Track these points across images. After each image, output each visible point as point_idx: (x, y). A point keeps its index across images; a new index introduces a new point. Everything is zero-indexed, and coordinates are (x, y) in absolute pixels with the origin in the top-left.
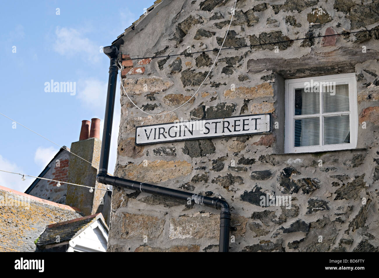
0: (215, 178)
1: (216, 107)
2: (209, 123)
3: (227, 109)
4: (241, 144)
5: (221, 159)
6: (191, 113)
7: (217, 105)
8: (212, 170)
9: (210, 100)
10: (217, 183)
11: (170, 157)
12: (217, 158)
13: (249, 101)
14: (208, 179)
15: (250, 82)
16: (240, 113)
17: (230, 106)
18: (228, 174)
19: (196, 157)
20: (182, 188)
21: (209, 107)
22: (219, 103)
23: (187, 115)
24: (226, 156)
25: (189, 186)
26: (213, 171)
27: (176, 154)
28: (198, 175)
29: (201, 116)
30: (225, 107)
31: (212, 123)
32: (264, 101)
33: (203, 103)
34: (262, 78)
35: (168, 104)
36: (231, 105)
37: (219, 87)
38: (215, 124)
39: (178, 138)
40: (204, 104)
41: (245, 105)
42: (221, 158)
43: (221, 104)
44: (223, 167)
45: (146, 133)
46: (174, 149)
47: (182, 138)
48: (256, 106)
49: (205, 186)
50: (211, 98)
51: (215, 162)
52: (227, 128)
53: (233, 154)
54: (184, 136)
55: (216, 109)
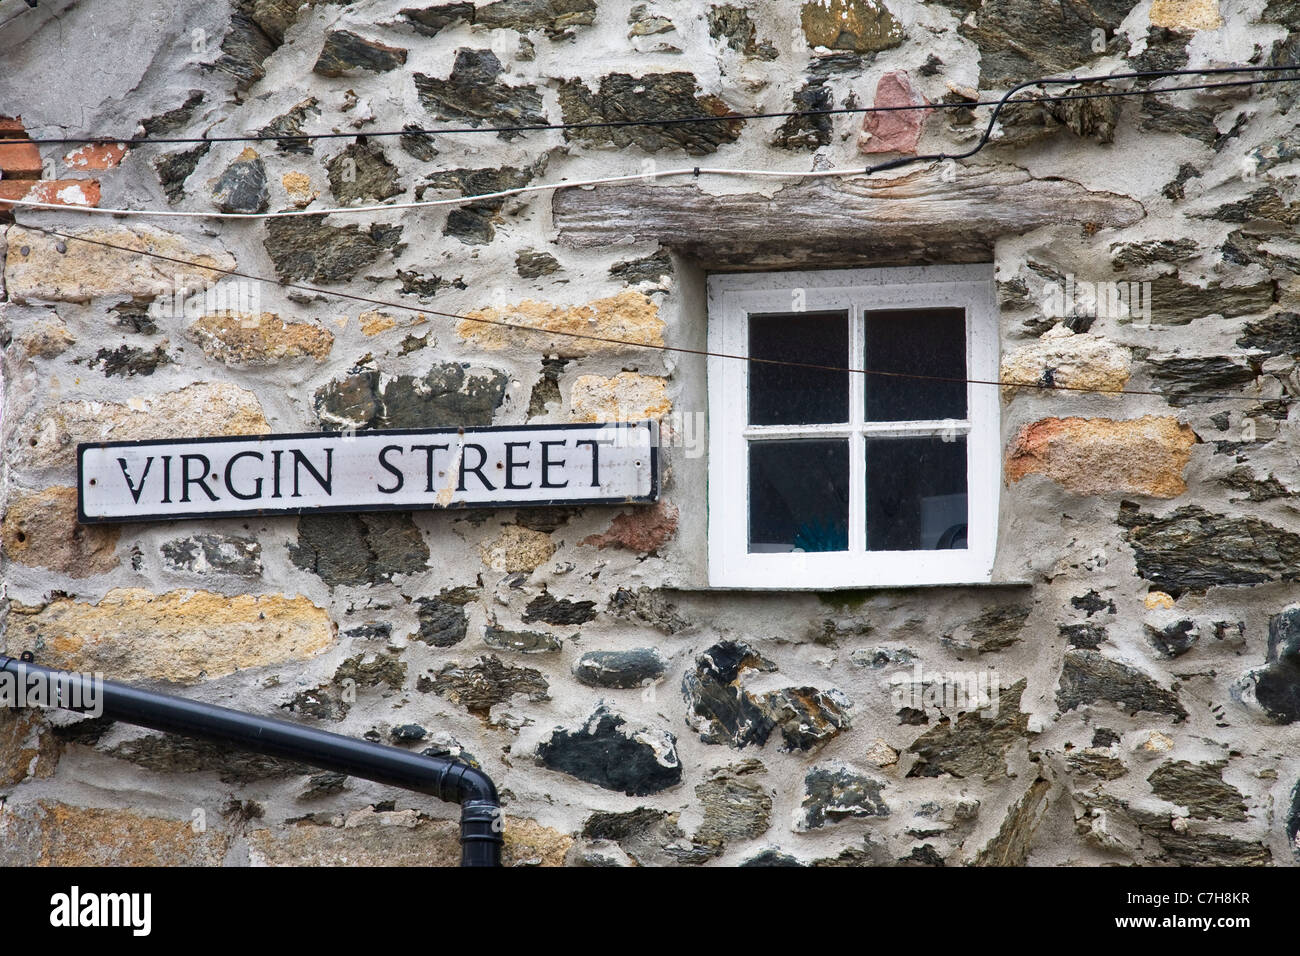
0: (431, 671)
1: (427, 381)
2: (400, 449)
3: (471, 393)
4: (535, 538)
5: (458, 597)
6: (320, 398)
7: (431, 372)
8: (419, 638)
9: (401, 349)
10: (440, 693)
11: (236, 580)
12: (438, 593)
13: (563, 360)
14: (405, 674)
15: (568, 281)
16: (530, 413)
17: (485, 380)
18: (483, 658)
19: (348, 585)
20: (297, 707)
21: (395, 380)
22: (439, 363)
23: (303, 406)
24: (475, 585)
25: (324, 700)
26: (422, 644)
27: (262, 568)
28: (361, 657)
29: (362, 413)
30: (466, 383)
31: (414, 448)
32: (628, 367)
33: (367, 359)
34: (616, 271)
35: (217, 354)
36: (491, 377)
37: (433, 293)
38: (424, 453)
39: (266, 502)
40: (373, 365)
41: (547, 378)
42: (454, 591)
43: (445, 366)
44: (465, 630)
45: (127, 476)
46: (250, 547)
47: (286, 502)
48: (594, 387)
49: (391, 702)
50: (403, 339)
51: (428, 607)
52: (477, 471)
53: (505, 580)
54: (296, 494)
55: (426, 389)
